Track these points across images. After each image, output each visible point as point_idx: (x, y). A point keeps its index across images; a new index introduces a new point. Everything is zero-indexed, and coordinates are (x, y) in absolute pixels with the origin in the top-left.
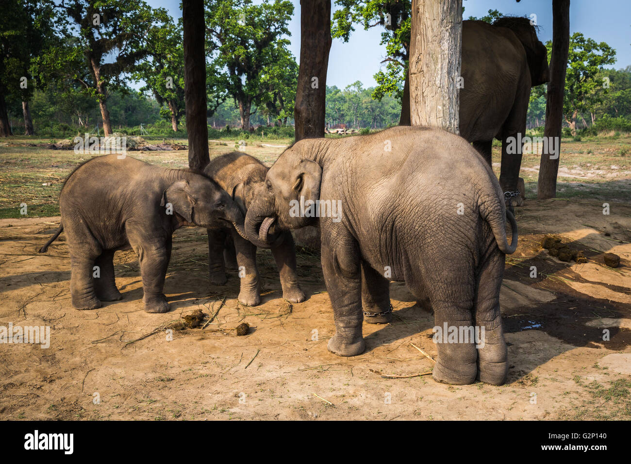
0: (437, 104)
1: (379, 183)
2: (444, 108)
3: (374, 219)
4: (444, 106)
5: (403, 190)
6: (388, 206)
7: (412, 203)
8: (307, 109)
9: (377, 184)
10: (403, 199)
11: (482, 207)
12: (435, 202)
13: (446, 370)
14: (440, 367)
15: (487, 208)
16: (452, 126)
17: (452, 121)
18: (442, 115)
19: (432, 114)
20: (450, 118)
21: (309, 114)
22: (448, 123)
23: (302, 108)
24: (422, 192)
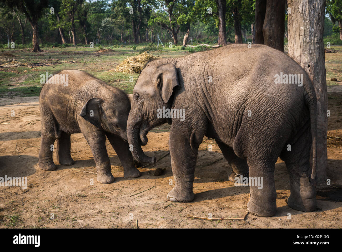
0: (300, 26)
1: (235, 84)
2: (305, 28)
3: (233, 107)
4: (305, 26)
5: (254, 88)
6: (243, 98)
7: (261, 96)
8: (270, 30)
9: (233, 85)
10: (254, 94)
11: (307, 97)
12: (278, 95)
13: (257, 206)
14: (253, 204)
15: (310, 97)
16: (312, 41)
17: (313, 38)
18: (303, 33)
19: (296, 32)
20: (310, 36)
21: (270, 33)
22: (308, 39)
23: (266, 29)
24: (268, 88)
